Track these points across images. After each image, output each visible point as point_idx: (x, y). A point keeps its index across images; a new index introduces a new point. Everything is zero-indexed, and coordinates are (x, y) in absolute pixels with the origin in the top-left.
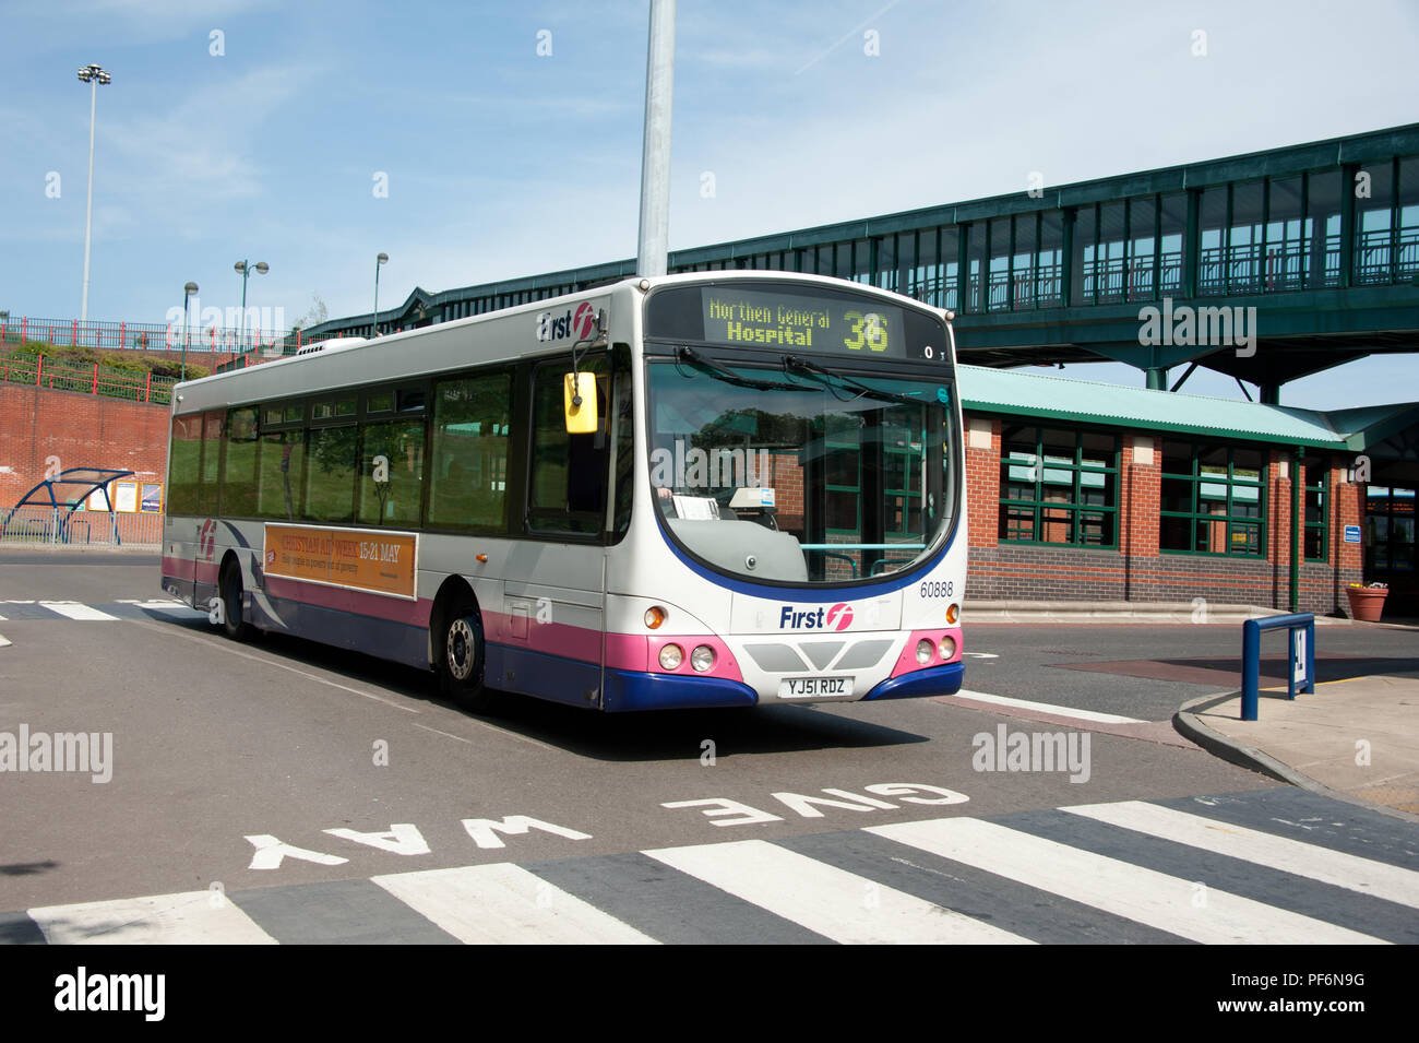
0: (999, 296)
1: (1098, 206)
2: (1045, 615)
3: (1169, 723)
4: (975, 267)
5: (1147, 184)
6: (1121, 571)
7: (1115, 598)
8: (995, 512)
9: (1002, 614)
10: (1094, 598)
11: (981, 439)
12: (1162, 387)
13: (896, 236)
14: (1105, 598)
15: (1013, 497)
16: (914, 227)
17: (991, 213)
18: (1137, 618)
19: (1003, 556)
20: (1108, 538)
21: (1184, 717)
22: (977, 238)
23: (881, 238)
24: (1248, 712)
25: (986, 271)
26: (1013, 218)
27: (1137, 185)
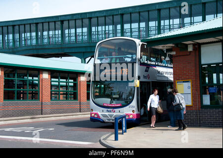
0: (46, 41)
1: (69, 20)
2: (62, 117)
3: (99, 143)
4: (39, 33)
5: (79, 16)
6: (79, 106)
7: (78, 112)
8: (50, 93)
9: (52, 118)
10: (73, 112)
11: (46, 76)
12: (85, 63)
13: (19, 25)
14: (75, 112)
15: (53, 89)
16: (24, 23)
17: (43, 21)
18: (83, 116)
19: (52, 104)
20: (75, 98)
21: (102, 141)
22: (40, 26)
23: (15, 25)
24: (116, 139)
25: (42, 35)
26: (49, 22)
27: (77, 16)
